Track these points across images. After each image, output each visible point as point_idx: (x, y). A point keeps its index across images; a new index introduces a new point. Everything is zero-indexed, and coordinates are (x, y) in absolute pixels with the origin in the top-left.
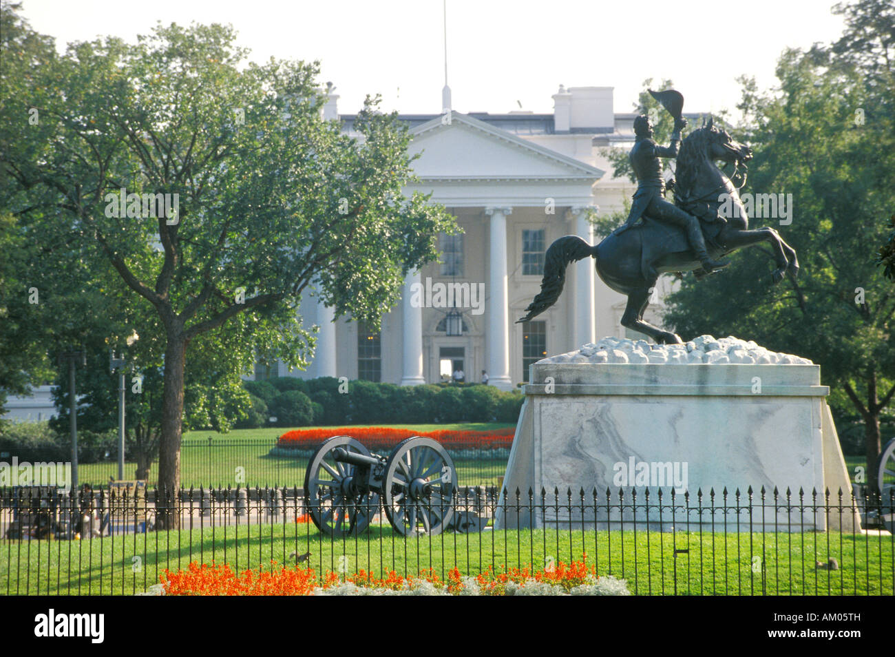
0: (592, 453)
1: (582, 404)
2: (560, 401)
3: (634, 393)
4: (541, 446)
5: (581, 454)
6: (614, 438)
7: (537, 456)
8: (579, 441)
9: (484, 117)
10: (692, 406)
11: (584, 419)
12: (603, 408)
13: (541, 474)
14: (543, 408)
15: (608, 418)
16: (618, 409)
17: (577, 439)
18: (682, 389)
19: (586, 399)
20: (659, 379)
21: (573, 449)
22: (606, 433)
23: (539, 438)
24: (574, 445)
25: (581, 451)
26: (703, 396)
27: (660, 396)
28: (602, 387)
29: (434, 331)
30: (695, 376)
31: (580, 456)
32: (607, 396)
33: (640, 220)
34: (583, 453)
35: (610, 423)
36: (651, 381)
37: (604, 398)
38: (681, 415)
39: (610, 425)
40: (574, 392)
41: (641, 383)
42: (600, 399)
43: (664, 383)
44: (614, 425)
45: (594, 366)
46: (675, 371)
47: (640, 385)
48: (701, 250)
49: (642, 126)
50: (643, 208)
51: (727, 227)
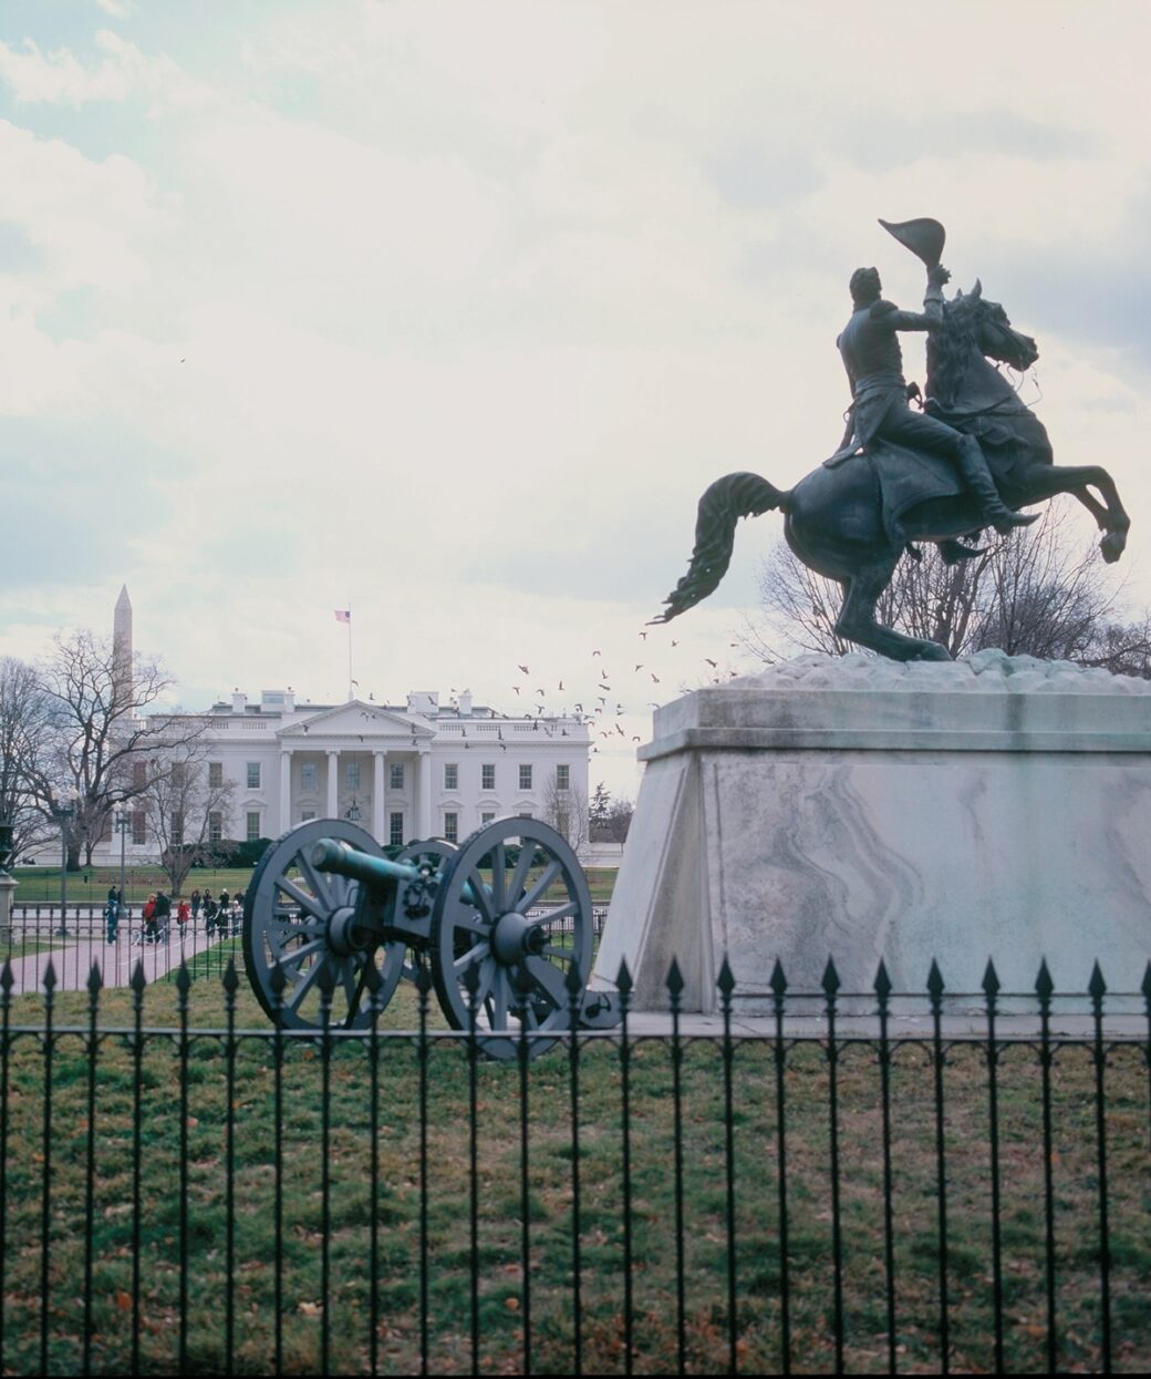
0: (820, 858)
1: (794, 766)
2: (752, 759)
3: (896, 746)
4: (719, 847)
5: (799, 862)
6: (859, 831)
7: (714, 866)
8: (794, 836)
10: (1000, 771)
11: (801, 796)
12: (836, 775)
13: (723, 902)
14: (721, 774)
15: (846, 792)
16: (863, 773)
17: (789, 833)
18: (981, 737)
19: (802, 758)
20: (935, 718)
21: (785, 853)
22: (844, 821)
23: (715, 831)
24: (784, 844)
25: (798, 856)
26: (1020, 752)
27: (940, 751)
28: (832, 733)
30: (1000, 714)
31: (796, 865)
32: (843, 750)
34: (802, 860)
35: (852, 803)
36: (921, 723)
37: (836, 754)
38: (981, 787)
39: (850, 807)
40: (780, 743)
41: (904, 728)
42: (827, 757)
43: (946, 728)
44: (858, 805)
45: (815, 694)
46: (963, 704)
47: (902, 730)
48: (988, 492)
49: (866, 286)
50: (876, 421)
51: (1027, 455)
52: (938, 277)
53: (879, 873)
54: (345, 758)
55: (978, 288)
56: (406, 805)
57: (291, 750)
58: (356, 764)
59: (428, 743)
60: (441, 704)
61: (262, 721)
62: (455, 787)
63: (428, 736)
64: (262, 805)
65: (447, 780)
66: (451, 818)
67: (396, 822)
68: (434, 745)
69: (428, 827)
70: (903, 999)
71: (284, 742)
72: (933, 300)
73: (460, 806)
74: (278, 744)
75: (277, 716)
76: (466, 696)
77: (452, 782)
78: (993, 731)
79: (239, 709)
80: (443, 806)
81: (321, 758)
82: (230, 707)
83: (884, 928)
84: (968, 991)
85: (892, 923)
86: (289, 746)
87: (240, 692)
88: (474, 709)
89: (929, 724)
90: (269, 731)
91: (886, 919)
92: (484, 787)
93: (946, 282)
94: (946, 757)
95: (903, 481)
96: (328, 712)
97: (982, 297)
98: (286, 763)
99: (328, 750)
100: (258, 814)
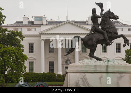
0: (81, 86)
2: (74, 74)
3: (91, 72)
6: (86, 82)
9: (74, 21)
11: (80, 78)
12: (84, 75)
20: (97, 68)
24: (77, 84)
25: (79, 85)
26: (107, 73)
29: (64, 63)
30: (105, 68)
32: (85, 72)
33: (93, 32)
35: (86, 79)
38: (102, 77)
40: (77, 71)
43: (98, 70)
47: (92, 70)
48: (107, 39)
49: (94, 11)
50: (94, 29)
51: (113, 34)
52: (102, 10)
55: (109, 10)
57: (44, 39)
61: (34, 28)
64: (34, 59)
65: (103, 49)
71: (42, 36)
72: (101, 14)
78: (104, 70)
79: (25, 23)
82: (22, 22)
86: (44, 37)
87: (26, 17)
89: (96, 69)
90: (37, 31)
92: (117, 52)
94: (98, 73)
95: (96, 37)
100: (33, 62)
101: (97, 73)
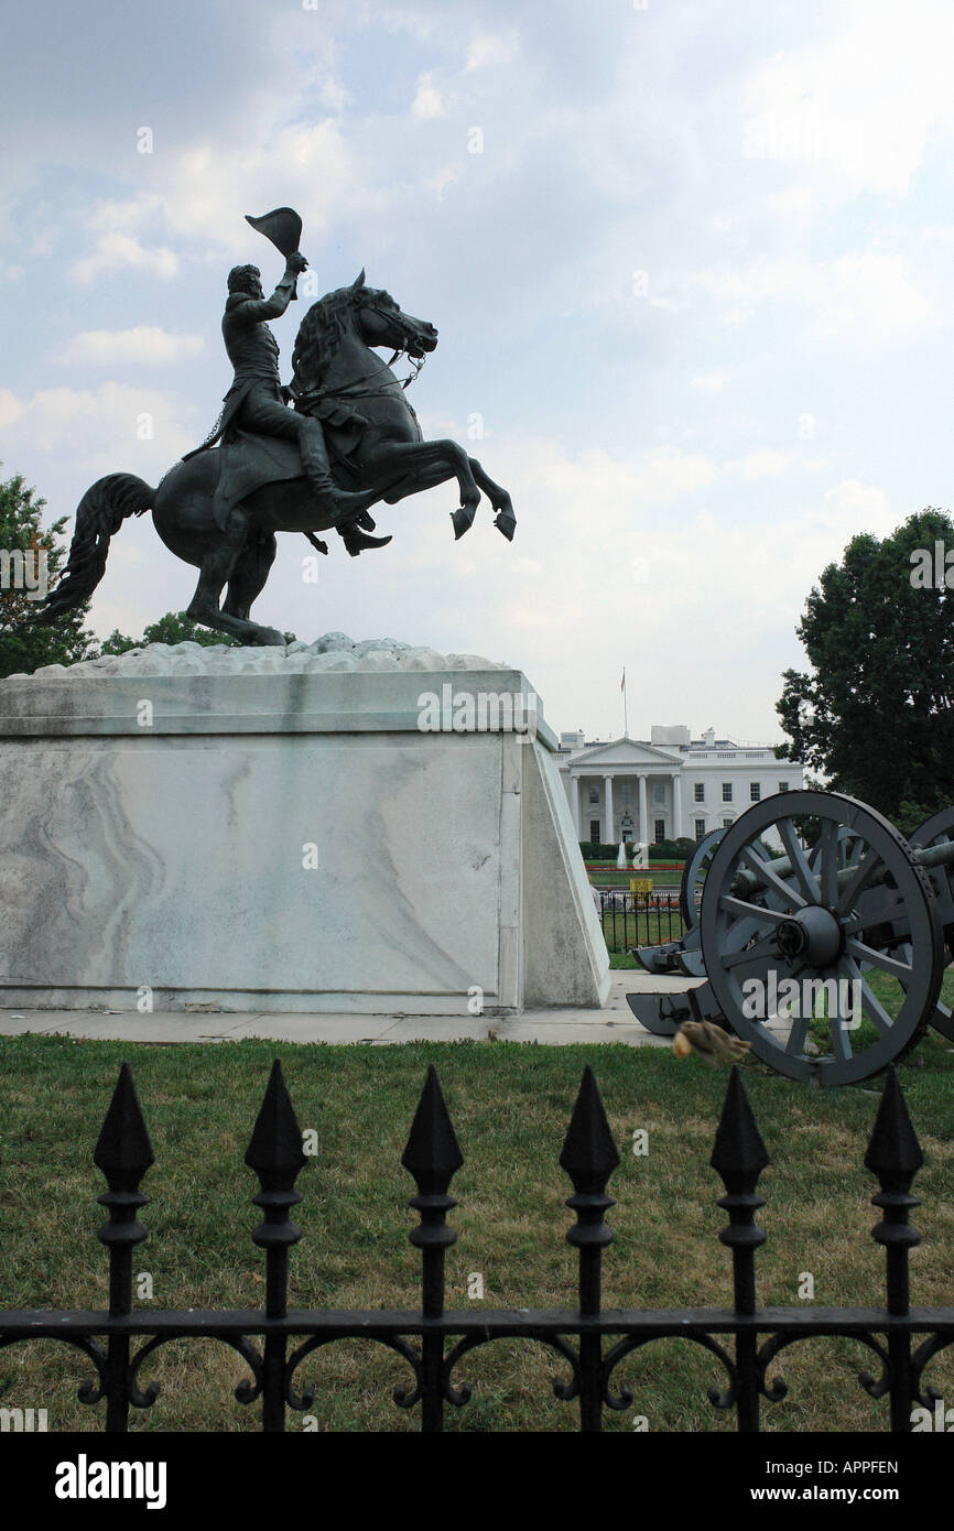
0: (68, 846)
1: (63, 753)
3: (161, 731)
5: (46, 851)
6: (112, 819)
8: (47, 824)
11: (63, 783)
12: (102, 762)
15: (107, 779)
17: (42, 821)
20: (215, 701)
21: (34, 841)
22: (99, 809)
24: (35, 832)
25: (47, 844)
26: (290, 735)
27: (212, 735)
28: (101, 720)
30: (283, 695)
31: (43, 853)
32: (112, 736)
34: (50, 848)
35: (110, 789)
36: (200, 707)
37: (107, 741)
38: (245, 771)
39: (108, 793)
41: (183, 711)
42: (99, 743)
43: (225, 712)
44: (117, 792)
45: (97, 680)
46: (246, 686)
47: (177, 714)
48: (317, 472)
51: (375, 435)
52: (296, 265)
53: (123, 862)
54: (617, 780)
56: (666, 814)
57: (578, 775)
58: (626, 785)
59: (678, 768)
60: (693, 739)
62: (703, 800)
63: (679, 763)
66: (700, 823)
67: (660, 827)
68: (682, 769)
69: (682, 829)
70: (123, 993)
71: (573, 770)
72: (284, 286)
73: (706, 814)
74: (569, 771)
75: (568, 751)
76: (711, 732)
77: (700, 796)
80: (693, 815)
81: (600, 780)
83: (116, 918)
84: (188, 986)
85: (125, 913)
86: (577, 773)
88: (716, 743)
89: (208, 708)
90: (564, 762)
91: (120, 909)
92: (724, 800)
93: (304, 270)
95: (243, 468)
96: (604, 747)
97: (367, 284)
98: (575, 783)
99: (605, 775)
101: (209, 742)
